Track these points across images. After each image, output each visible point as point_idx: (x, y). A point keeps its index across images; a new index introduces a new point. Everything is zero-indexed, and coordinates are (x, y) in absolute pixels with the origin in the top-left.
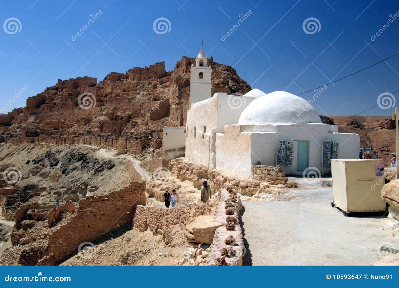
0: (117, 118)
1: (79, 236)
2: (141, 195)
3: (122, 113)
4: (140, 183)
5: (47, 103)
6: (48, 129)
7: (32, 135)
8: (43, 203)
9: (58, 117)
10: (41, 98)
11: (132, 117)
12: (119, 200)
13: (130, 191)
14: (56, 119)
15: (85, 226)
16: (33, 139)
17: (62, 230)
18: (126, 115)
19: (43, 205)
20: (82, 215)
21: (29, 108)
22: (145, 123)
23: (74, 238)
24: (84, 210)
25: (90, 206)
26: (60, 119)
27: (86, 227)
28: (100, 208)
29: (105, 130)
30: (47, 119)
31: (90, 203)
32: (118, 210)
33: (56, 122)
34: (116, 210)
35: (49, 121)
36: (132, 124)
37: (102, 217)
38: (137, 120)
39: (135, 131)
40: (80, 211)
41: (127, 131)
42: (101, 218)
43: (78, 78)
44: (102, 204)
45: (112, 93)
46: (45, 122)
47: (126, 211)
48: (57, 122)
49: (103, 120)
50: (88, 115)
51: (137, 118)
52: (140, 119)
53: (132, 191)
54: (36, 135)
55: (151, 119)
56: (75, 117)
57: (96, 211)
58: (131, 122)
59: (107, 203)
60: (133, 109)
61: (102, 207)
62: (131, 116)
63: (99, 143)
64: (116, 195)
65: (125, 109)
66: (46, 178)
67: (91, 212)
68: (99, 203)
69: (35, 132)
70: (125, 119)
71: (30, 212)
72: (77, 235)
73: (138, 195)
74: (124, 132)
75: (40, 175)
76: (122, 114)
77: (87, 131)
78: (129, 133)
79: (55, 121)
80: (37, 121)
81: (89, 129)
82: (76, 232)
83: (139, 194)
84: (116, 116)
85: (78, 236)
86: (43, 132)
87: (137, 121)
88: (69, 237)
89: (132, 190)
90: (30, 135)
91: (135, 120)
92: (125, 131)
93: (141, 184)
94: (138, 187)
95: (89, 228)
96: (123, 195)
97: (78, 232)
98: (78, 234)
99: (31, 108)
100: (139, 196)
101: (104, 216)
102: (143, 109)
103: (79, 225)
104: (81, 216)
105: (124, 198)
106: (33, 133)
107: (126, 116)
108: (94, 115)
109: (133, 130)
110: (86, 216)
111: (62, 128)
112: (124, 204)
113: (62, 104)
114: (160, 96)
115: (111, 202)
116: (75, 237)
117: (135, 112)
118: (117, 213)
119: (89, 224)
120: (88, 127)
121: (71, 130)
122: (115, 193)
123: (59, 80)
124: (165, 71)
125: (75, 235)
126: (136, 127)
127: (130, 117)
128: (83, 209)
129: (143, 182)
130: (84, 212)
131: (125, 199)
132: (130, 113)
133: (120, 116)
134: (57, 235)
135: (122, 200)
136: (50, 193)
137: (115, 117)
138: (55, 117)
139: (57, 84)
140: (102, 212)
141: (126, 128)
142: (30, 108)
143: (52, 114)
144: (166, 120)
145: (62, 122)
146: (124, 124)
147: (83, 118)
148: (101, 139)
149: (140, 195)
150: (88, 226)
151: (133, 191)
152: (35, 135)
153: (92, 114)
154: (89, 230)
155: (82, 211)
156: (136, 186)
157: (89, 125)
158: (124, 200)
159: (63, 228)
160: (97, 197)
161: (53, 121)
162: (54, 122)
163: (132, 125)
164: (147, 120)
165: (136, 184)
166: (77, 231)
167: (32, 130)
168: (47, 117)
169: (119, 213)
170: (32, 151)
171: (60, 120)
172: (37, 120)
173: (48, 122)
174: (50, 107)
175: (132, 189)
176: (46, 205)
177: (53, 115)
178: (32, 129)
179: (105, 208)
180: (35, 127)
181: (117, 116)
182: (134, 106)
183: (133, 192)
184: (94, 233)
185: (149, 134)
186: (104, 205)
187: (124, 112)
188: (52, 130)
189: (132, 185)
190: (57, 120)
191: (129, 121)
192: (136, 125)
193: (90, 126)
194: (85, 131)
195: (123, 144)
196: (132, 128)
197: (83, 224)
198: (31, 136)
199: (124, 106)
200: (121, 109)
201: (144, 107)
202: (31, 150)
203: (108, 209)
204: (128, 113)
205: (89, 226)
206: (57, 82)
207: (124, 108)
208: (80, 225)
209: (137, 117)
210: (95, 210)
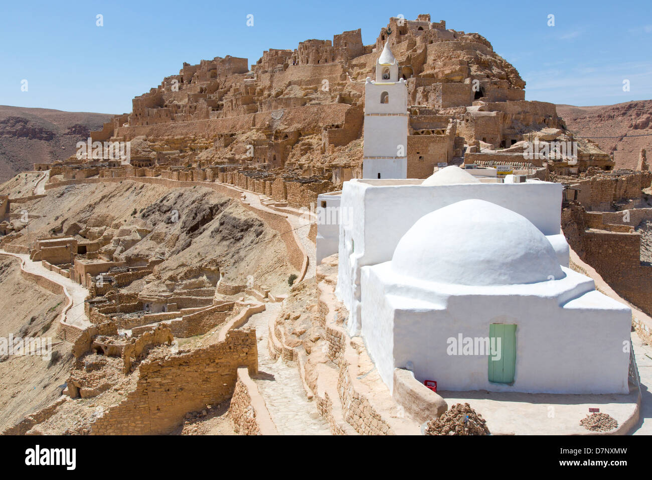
0: (278, 135)
1: (143, 425)
2: (247, 353)
3: (286, 127)
4: (246, 333)
5: (166, 106)
6: (168, 152)
7: (141, 164)
8: (148, 295)
9: (184, 131)
10: (155, 97)
11: (303, 134)
12: (208, 365)
13: (227, 347)
14: (182, 134)
15: (152, 408)
16: (144, 171)
17: (113, 414)
18: (293, 130)
19: (149, 298)
20: (146, 389)
21: (137, 115)
22: (321, 149)
23: (133, 428)
24: (149, 380)
25: (158, 374)
26: (187, 134)
27: (154, 409)
28: (176, 379)
29: (258, 158)
30: (167, 134)
31: (158, 369)
32: (207, 381)
33: (181, 139)
34: (203, 381)
35: (170, 137)
36: (302, 148)
37: (179, 393)
38: (311, 138)
39: (306, 160)
40: (142, 382)
41: (293, 160)
42: (177, 396)
43: (215, 59)
44: (179, 372)
45: (271, 87)
46: (164, 139)
47: (222, 382)
48: (183, 139)
49: (255, 139)
50: (232, 128)
51: (311, 136)
52: (317, 137)
53: (230, 348)
54: (148, 163)
55: (330, 143)
56: (211, 131)
57: (170, 383)
58: (301, 143)
59: (187, 370)
60: (304, 120)
61: (179, 375)
62: (302, 132)
63: (245, 183)
64: (202, 356)
65: (291, 119)
66: (160, 242)
67: (160, 385)
68: (174, 370)
69: (147, 159)
70: (290, 137)
71: (98, 341)
72: (138, 424)
73: (242, 355)
74: (288, 162)
75: (151, 237)
76: (285, 129)
77: (229, 159)
78: (297, 165)
79: (179, 137)
80: (151, 138)
81: (232, 154)
82: (136, 418)
83: (244, 352)
84: (276, 132)
85: (140, 425)
86: (161, 157)
87: (311, 140)
88: (124, 426)
89: (230, 345)
90: (139, 164)
91: (308, 138)
92: (290, 161)
93: (247, 335)
94: (243, 340)
95: (157, 411)
96: (215, 354)
97: (141, 418)
98: (139, 422)
99: (140, 114)
100: (245, 356)
101: (183, 391)
102: (321, 119)
103: (141, 406)
104: (145, 391)
105: (217, 361)
106: (143, 161)
107: (294, 132)
108: (241, 128)
109: (303, 160)
110: (152, 391)
111: (191, 149)
112: (217, 371)
113: (191, 107)
114: (352, 93)
115: (195, 368)
116: (135, 427)
117: (308, 125)
118: (205, 387)
119: (157, 405)
120: (231, 151)
121: (203, 155)
122: (201, 352)
123: (186, 65)
124: (362, 44)
125: (135, 423)
126: (308, 154)
127: (299, 134)
128: (146, 380)
129: (251, 331)
130: (149, 384)
131: (219, 361)
132: (299, 126)
133: (283, 132)
134: (105, 423)
135: (213, 364)
136: (159, 278)
137: (274, 132)
138: (179, 131)
139: (181, 71)
140: (179, 386)
141: (291, 156)
142: (139, 116)
143: (175, 125)
144: (355, 145)
145: (191, 140)
146: (288, 146)
147: (222, 136)
148: (247, 178)
149: (245, 354)
150: (156, 408)
151: (232, 347)
152: (146, 163)
153: (238, 126)
154: (158, 414)
155: (145, 382)
156: (238, 339)
157: (232, 148)
158: (217, 364)
159: (114, 411)
160: (170, 360)
161: (176, 138)
162: (177, 140)
163: (302, 150)
164: (324, 144)
165: (238, 336)
166: (139, 417)
167: (143, 153)
168: (166, 131)
169: (209, 385)
170: (141, 192)
171: (188, 136)
172: (151, 136)
173: (168, 139)
174: (171, 112)
175: (230, 343)
176: (153, 298)
177: (176, 127)
178: (144, 151)
179: (184, 378)
180: (148, 148)
181: (278, 131)
182: (306, 113)
183: (232, 350)
184: (166, 420)
185: (326, 170)
186: (182, 373)
187: (289, 125)
188: (174, 154)
189: (232, 337)
190: (182, 137)
191: (297, 141)
192: (310, 149)
193: (233, 150)
194: (226, 158)
195: (281, 191)
196: (302, 155)
197: (147, 405)
198: (140, 166)
199: (289, 113)
200: (285, 120)
201: (323, 115)
202: (141, 190)
203: (189, 379)
204: (296, 126)
205: (158, 409)
206: (182, 67)
207: (290, 117)
208: (143, 406)
209: (311, 134)
210: (168, 381)
